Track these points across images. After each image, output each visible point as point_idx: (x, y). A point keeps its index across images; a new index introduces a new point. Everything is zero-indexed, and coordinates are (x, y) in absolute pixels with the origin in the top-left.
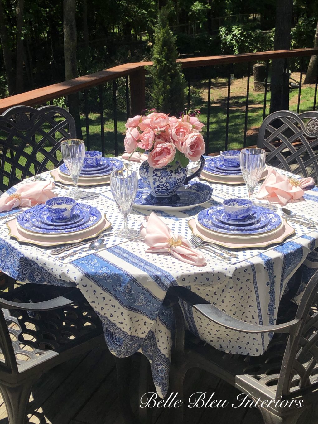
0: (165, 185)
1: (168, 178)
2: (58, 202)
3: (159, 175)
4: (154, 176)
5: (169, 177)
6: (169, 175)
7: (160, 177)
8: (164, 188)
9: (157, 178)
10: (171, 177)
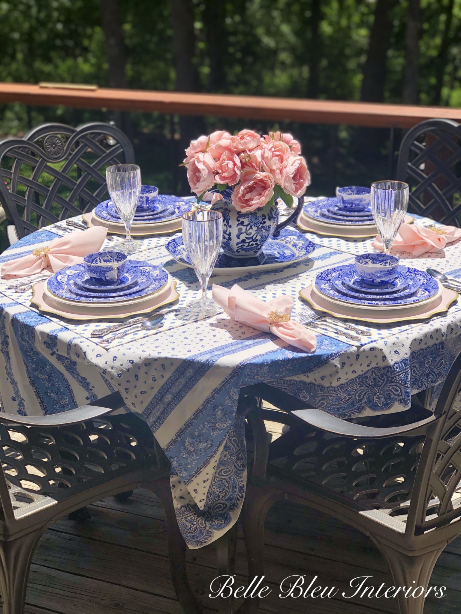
0: (254, 238)
1: (260, 227)
2: (106, 258)
3: (246, 223)
4: (238, 225)
5: (261, 225)
6: (261, 223)
7: (247, 226)
8: (252, 243)
9: (244, 228)
10: (264, 225)
